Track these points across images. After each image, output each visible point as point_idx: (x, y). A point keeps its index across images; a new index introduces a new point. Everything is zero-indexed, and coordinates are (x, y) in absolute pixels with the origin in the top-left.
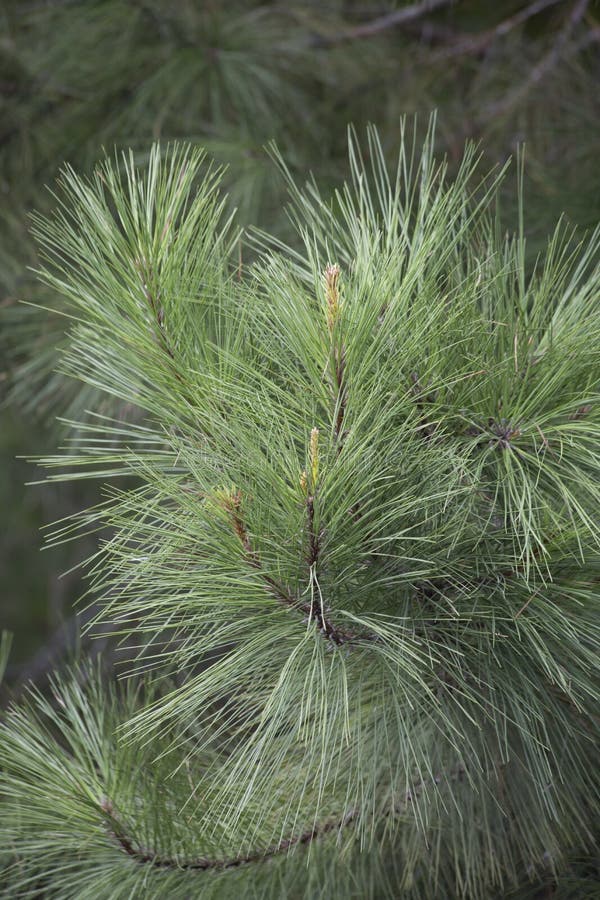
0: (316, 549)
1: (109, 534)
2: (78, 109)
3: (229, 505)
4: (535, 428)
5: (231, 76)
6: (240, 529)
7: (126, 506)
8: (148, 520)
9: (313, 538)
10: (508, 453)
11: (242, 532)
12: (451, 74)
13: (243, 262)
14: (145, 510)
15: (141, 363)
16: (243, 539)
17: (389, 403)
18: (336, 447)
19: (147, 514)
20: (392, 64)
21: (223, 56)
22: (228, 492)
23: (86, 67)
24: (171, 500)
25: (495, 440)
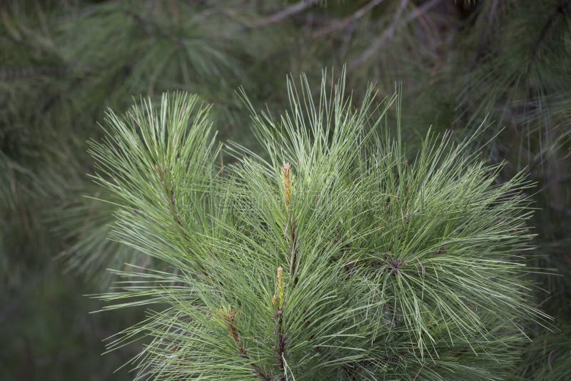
0: (283, 345)
1: (149, 340)
2: (97, 81)
3: (226, 319)
4: (417, 260)
5: (193, 55)
6: (234, 334)
7: (157, 322)
8: (172, 330)
9: (281, 337)
10: (399, 277)
11: (236, 336)
12: (329, 43)
13: (224, 164)
14: (170, 324)
15: (161, 231)
16: (236, 340)
17: (327, 249)
18: (294, 279)
19: (171, 326)
20: (291, 40)
21: (187, 43)
22: (226, 310)
23: (101, 54)
24: (188, 316)
25: (390, 269)
